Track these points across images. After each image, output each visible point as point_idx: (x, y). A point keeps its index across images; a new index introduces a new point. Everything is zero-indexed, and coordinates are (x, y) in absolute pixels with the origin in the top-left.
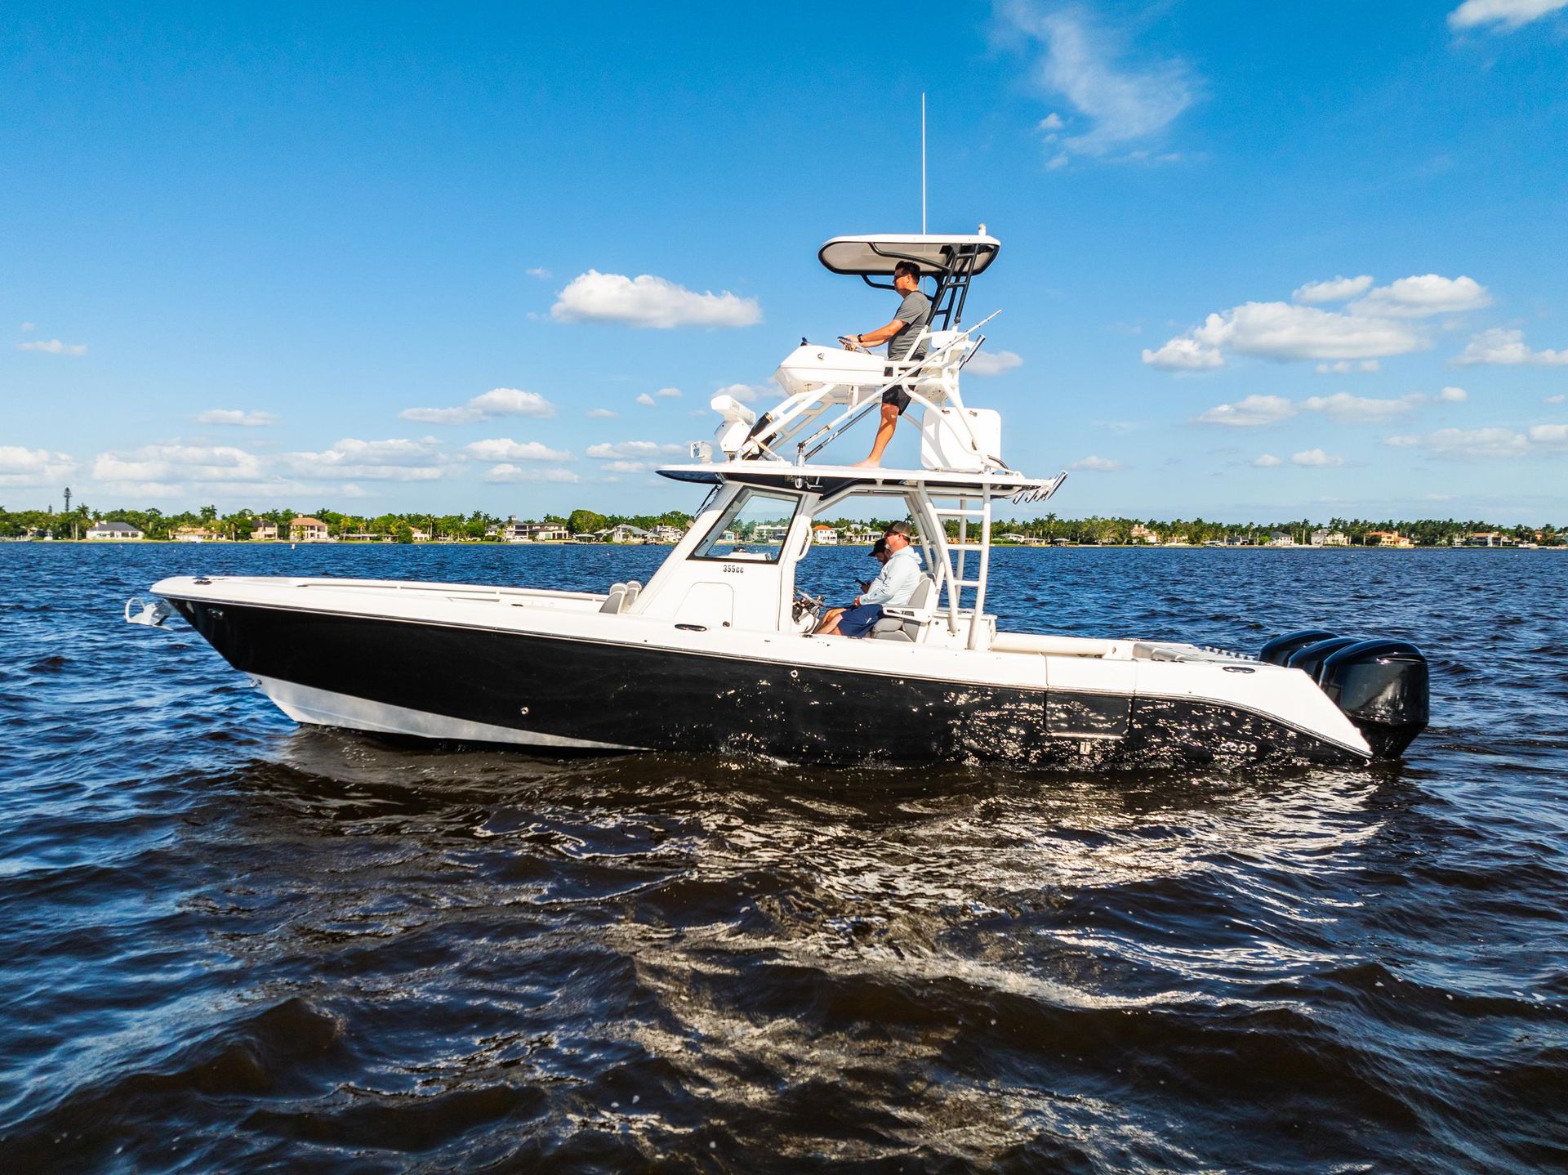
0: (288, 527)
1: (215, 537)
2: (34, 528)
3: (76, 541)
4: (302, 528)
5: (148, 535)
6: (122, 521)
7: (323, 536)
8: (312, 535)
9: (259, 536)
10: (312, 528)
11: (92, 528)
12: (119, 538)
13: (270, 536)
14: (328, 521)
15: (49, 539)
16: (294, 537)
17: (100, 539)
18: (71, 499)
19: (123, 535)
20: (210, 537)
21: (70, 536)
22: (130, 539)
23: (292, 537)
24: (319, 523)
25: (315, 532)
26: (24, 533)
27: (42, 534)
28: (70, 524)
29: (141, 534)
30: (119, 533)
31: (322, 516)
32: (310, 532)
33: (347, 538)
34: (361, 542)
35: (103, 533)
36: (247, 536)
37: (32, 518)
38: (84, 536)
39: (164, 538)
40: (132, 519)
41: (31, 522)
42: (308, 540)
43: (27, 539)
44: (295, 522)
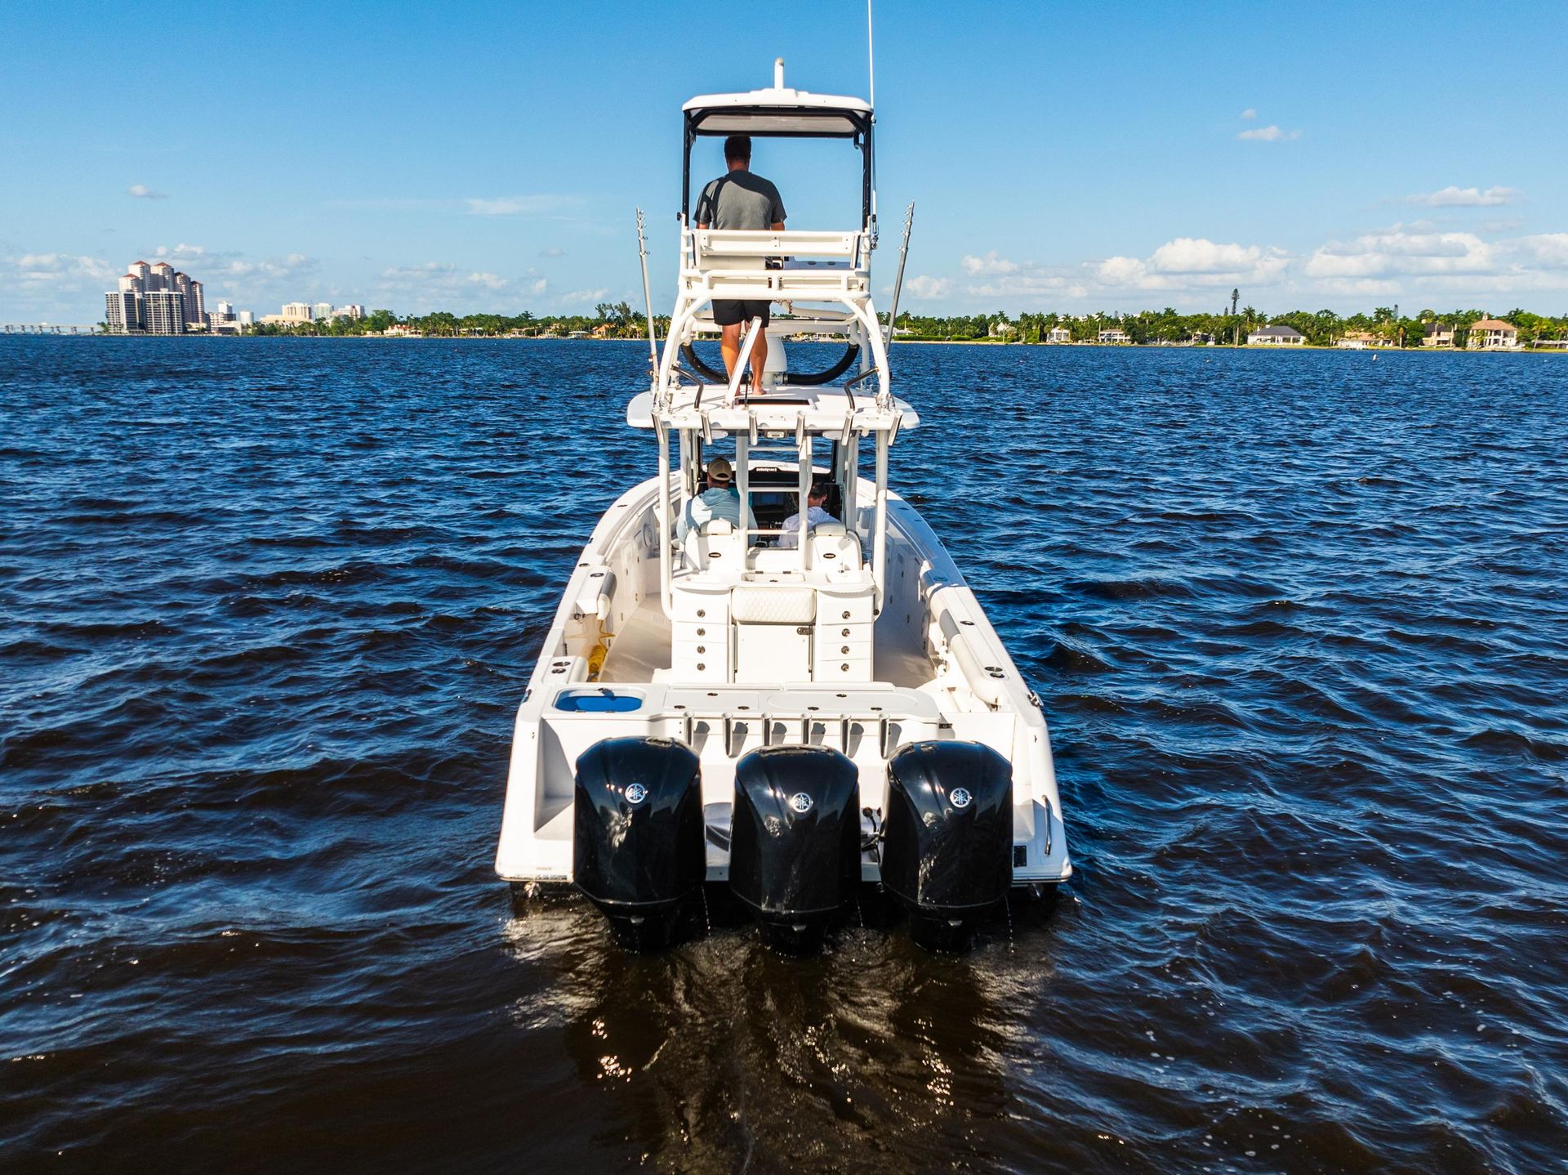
0: (1467, 332)
1: (1381, 343)
2: (1198, 333)
3: (1236, 346)
4: (1483, 333)
5: (1311, 340)
6: (1287, 324)
7: (1511, 344)
8: (1496, 341)
9: (1431, 342)
10: (1497, 333)
11: (1253, 333)
12: (1280, 344)
13: (1445, 342)
14: (1518, 325)
15: (1211, 344)
16: (1472, 345)
17: (1260, 345)
18: (1238, 301)
19: (1284, 340)
20: (1376, 342)
21: (1232, 341)
22: (1290, 345)
23: (1470, 344)
24: (1509, 327)
25: (1500, 338)
26: (1189, 338)
27: (1206, 339)
28: (1233, 328)
29: (1303, 339)
30: (1281, 338)
31: (1514, 318)
32: (1493, 337)
33: (1539, 346)
34: (1557, 350)
35: (1263, 337)
36: (1418, 341)
37: (1198, 321)
38: (1245, 341)
39: (1325, 344)
40: (1296, 322)
41: (1196, 326)
42: (1488, 348)
43: (1192, 343)
44: (1477, 326)
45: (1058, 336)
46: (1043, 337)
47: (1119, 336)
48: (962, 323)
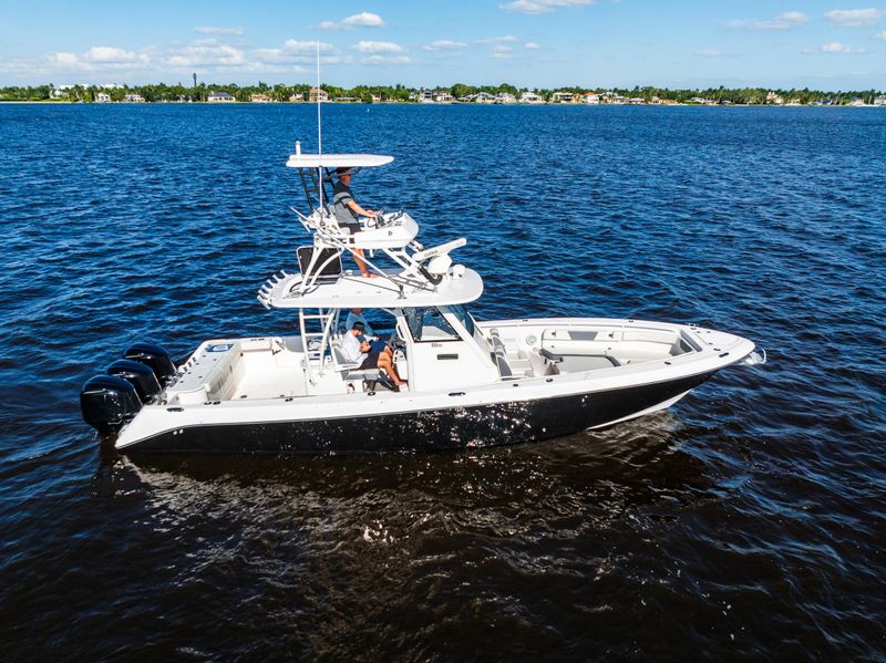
0: (308, 94)
2: (183, 96)
3: (204, 102)
4: (315, 94)
5: (237, 99)
6: (223, 91)
7: (326, 99)
8: (320, 99)
9: (293, 99)
10: (320, 94)
11: (210, 95)
12: (223, 101)
13: (299, 99)
14: (327, 91)
15: (190, 101)
17: (215, 102)
18: (196, 79)
19: (225, 99)
20: (269, 100)
21: (200, 100)
22: (229, 101)
23: (310, 100)
24: (323, 91)
25: (322, 97)
26: (178, 99)
27: (187, 99)
28: (199, 93)
29: (234, 98)
31: (325, 88)
33: (338, 100)
34: (345, 102)
35: (215, 98)
36: (287, 99)
38: (207, 99)
39: (246, 101)
40: (228, 89)
41: (181, 92)
43: (180, 101)
44: (312, 91)
45: (102, 98)
46: (93, 99)
47: (138, 98)
48: (32, 91)
